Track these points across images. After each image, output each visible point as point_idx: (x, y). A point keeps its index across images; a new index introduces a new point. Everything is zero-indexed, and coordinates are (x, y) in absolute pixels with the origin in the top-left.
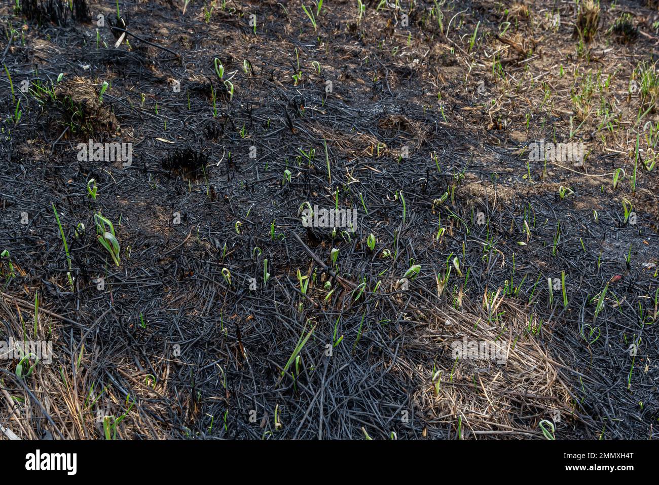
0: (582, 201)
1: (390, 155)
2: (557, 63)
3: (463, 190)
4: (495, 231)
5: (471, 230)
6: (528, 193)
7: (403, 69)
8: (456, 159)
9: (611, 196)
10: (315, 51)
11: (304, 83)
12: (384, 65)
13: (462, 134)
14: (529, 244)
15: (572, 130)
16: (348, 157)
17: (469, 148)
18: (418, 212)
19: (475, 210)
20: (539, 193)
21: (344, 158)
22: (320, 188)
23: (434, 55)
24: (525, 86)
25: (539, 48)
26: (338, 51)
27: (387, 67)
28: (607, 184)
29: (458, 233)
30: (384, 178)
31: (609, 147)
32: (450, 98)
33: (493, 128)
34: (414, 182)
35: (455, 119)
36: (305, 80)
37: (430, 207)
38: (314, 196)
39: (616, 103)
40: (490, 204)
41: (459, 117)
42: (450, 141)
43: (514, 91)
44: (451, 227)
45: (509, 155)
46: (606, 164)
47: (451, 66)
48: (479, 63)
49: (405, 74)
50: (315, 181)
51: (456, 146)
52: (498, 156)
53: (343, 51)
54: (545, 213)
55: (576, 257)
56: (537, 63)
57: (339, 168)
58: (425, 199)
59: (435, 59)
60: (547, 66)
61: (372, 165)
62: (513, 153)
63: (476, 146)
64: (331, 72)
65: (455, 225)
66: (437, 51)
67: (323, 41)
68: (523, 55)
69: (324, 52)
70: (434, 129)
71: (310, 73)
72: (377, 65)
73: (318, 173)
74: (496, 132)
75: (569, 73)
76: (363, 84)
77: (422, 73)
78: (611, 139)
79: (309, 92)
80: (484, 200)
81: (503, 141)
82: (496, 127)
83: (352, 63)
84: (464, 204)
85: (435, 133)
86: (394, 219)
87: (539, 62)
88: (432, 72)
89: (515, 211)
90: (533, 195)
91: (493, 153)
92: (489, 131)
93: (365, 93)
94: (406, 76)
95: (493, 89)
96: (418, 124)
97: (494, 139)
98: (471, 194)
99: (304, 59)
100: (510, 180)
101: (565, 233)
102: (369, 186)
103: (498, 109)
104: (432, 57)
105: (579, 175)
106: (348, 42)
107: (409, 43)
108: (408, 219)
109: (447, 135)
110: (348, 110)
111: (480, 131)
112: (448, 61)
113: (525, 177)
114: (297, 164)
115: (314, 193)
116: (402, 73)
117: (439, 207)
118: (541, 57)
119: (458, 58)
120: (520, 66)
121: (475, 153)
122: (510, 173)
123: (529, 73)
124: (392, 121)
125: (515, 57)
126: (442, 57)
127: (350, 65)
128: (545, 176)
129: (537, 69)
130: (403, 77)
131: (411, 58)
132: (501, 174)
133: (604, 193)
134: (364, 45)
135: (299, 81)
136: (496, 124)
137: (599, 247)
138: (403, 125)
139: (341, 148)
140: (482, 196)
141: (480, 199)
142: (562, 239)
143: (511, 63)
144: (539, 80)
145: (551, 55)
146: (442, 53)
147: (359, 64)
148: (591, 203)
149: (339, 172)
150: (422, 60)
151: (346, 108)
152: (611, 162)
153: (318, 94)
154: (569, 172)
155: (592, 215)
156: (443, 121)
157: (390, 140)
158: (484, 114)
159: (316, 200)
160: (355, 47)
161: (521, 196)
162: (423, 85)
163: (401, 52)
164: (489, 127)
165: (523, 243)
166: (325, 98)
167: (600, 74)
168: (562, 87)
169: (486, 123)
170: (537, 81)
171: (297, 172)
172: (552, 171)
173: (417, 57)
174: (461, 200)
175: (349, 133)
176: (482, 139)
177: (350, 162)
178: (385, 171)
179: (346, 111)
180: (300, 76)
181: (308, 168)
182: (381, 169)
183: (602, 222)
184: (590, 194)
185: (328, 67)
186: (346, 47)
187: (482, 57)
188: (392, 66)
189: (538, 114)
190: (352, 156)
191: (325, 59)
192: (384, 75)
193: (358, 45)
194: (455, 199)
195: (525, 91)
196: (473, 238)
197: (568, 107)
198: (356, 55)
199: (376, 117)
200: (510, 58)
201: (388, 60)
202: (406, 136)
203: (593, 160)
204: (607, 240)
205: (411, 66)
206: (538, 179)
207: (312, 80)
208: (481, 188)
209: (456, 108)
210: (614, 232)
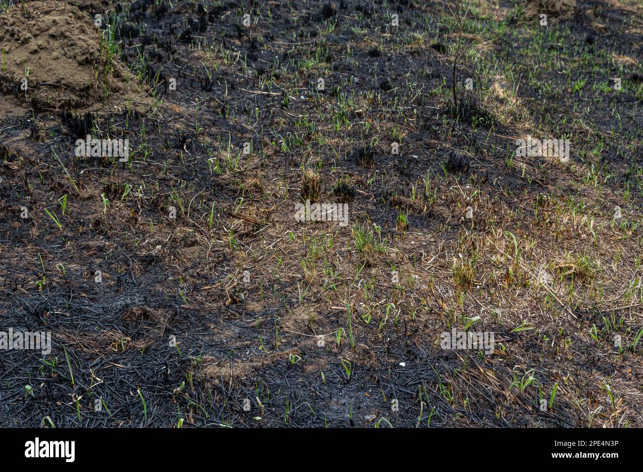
0: (311, 363)
1: (134, 347)
2: (288, 228)
3: (200, 375)
4: (232, 410)
5: (210, 413)
6: (263, 364)
7: (147, 257)
8: (197, 339)
9: (336, 355)
10: (61, 251)
11: (50, 287)
12: (128, 256)
13: (202, 313)
14: (264, 418)
15: (301, 293)
16: (92, 358)
17: (210, 327)
18: (160, 405)
19: (213, 392)
20: (273, 363)
21: (88, 359)
22: (63, 396)
23: (175, 239)
24: (262, 255)
25: (273, 216)
26: (83, 248)
27: (131, 257)
28: (332, 342)
29: (198, 419)
30: (128, 373)
31: (334, 305)
32: (192, 279)
33: (232, 303)
34: (157, 372)
35: (196, 300)
36: (51, 284)
37: (170, 396)
38: (57, 406)
39: (340, 260)
40: (226, 384)
41: (199, 298)
42: (192, 323)
43: (251, 262)
44: (191, 414)
45: (247, 328)
46: (332, 322)
47: (192, 246)
48: (218, 239)
49: (149, 261)
50: (59, 389)
51: (198, 327)
52: (237, 330)
53: (88, 248)
54: (279, 382)
55: (307, 422)
56: (271, 231)
57: (84, 371)
58: (166, 389)
59: (177, 242)
60: (280, 233)
61: (116, 361)
62: (250, 325)
63: (216, 323)
64: (77, 271)
65: (195, 412)
66: (178, 234)
67: (69, 240)
68: (258, 226)
69: (70, 251)
70: (176, 314)
71: (55, 275)
72: (121, 257)
73: (61, 380)
74: (234, 306)
75: (299, 237)
76: (108, 278)
77: (165, 257)
78: (335, 298)
79: (54, 296)
80: (220, 381)
81: (240, 314)
82: (234, 302)
83: (97, 258)
84: (203, 388)
85: (177, 317)
86: (137, 416)
87: (273, 230)
88: (174, 255)
89: (252, 385)
90: (268, 365)
91: (233, 328)
92: (228, 307)
93: (110, 287)
94: (150, 263)
95: (232, 263)
96: (160, 312)
97: (232, 314)
98: (208, 378)
99: (50, 261)
100: (247, 353)
101: (297, 399)
102: (113, 385)
103: (235, 284)
104: (174, 240)
105: (308, 337)
106: (93, 237)
107: (153, 229)
108: (149, 413)
109: (189, 317)
110: (95, 308)
111: (219, 308)
112: (189, 243)
113: (260, 348)
114: (40, 374)
115: (58, 403)
116: (146, 261)
117: (179, 396)
118: (274, 225)
119: (198, 237)
120: (256, 236)
121: (216, 330)
122: (248, 346)
123: (265, 242)
124: (134, 313)
125: (251, 228)
126: (183, 239)
127: (96, 260)
128: (278, 344)
129: (271, 237)
130: (148, 264)
131: (154, 245)
132: (240, 349)
133: (330, 353)
134: (108, 238)
135: (44, 286)
136: (233, 299)
137: (327, 407)
138: (146, 315)
139: (85, 350)
140: (218, 377)
141: (217, 381)
142: (293, 407)
143: (247, 235)
144: (274, 247)
145: (283, 222)
146: (182, 236)
147: (105, 258)
148: (319, 365)
149: (83, 375)
150: (164, 245)
151: (91, 306)
152: (335, 320)
153: (63, 296)
154: (300, 336)
155: (320, 376)
156: (184, 304)
157: (135, 331)
158: (222, 290)
159: (60, 409)
160: (100, 241)
161: (256, 369)
162: (167, 269)
163: (144, 240)
164: (227, 303)
165: (258, 418)
166: (69, 299)
167: (325, 235)
168: (293, 252)
169: (225, 299)
170: (272, 248)
171: (40, 383)
172: (285, 337)
173: (159, 243)
174: (200, 384)
175: (94, 331)
176: (222, 316)
177: (95, 362)
178: (129, 364)
179: (91, 309)
180: (45, 281)
181: (52, 377)
182: (125, 364)
183: (330, 382)
184: (318, 355)
185: (73, 266)
186: (91, 243)
187: (222, 232)
188: (136, 256)
189: (273, 282)
190: (98, 355)
191: (71, 258)
192: (129, 266)
193: (103, 239)
194: (194, 385)
195: (262, 259)
196: (212, 422)
197: (298, 271)
198: (101, 249)
199: (120, 310)
200: (246, 231)
201: (131, 251)
202: (150, 325)
203: (320, 320)
204: (335, 399)
205: (153, 253)
206: (273, 348)
207: (58, 282)
208: (217, 369)
209: (196, 288)
210: (340, 390)
